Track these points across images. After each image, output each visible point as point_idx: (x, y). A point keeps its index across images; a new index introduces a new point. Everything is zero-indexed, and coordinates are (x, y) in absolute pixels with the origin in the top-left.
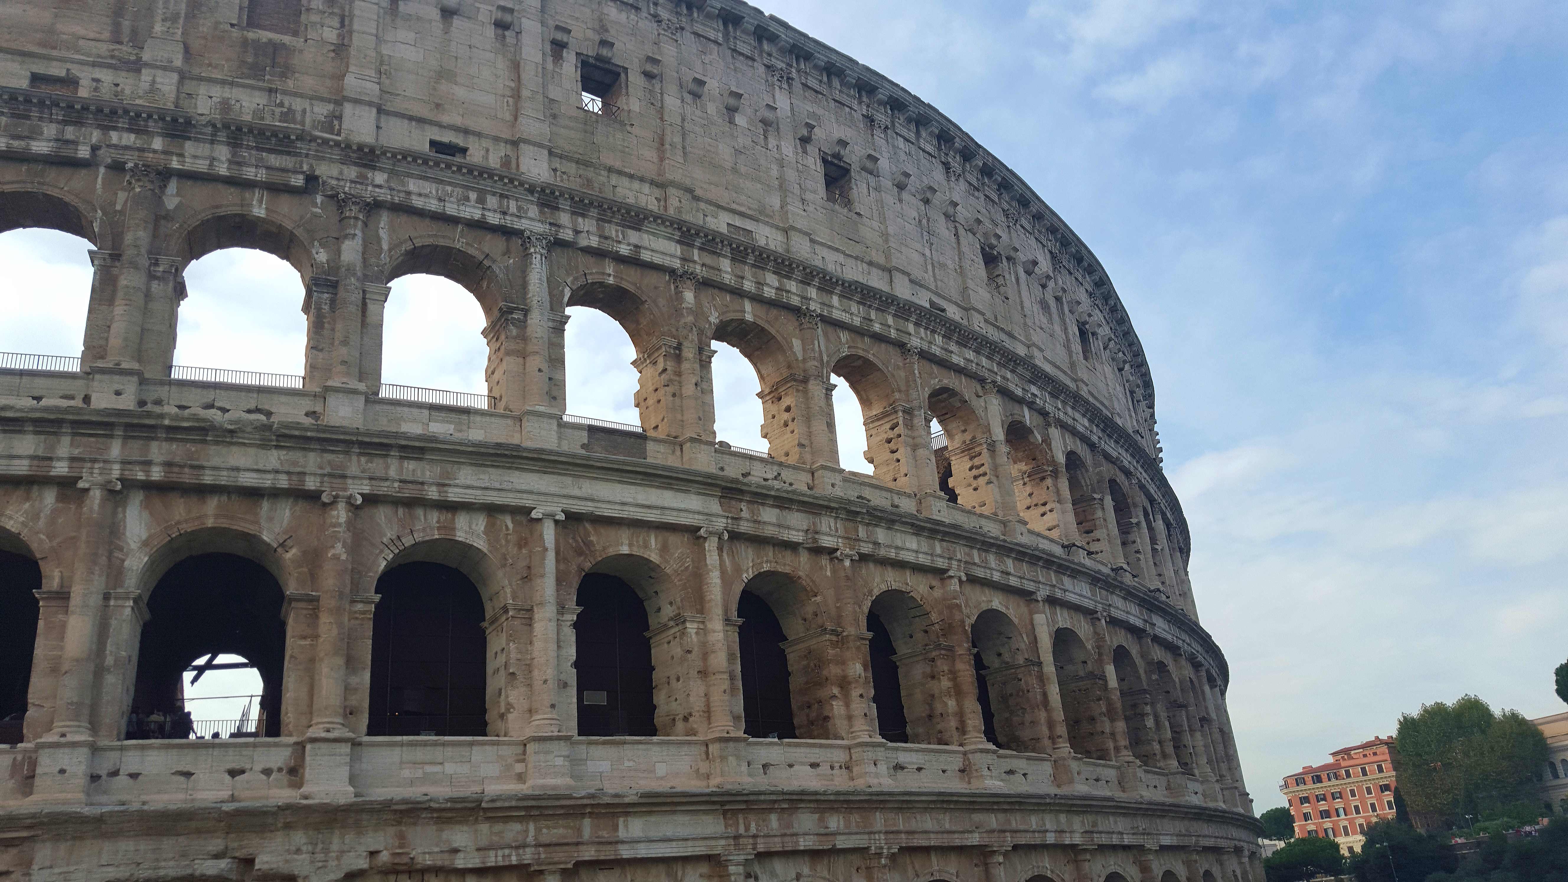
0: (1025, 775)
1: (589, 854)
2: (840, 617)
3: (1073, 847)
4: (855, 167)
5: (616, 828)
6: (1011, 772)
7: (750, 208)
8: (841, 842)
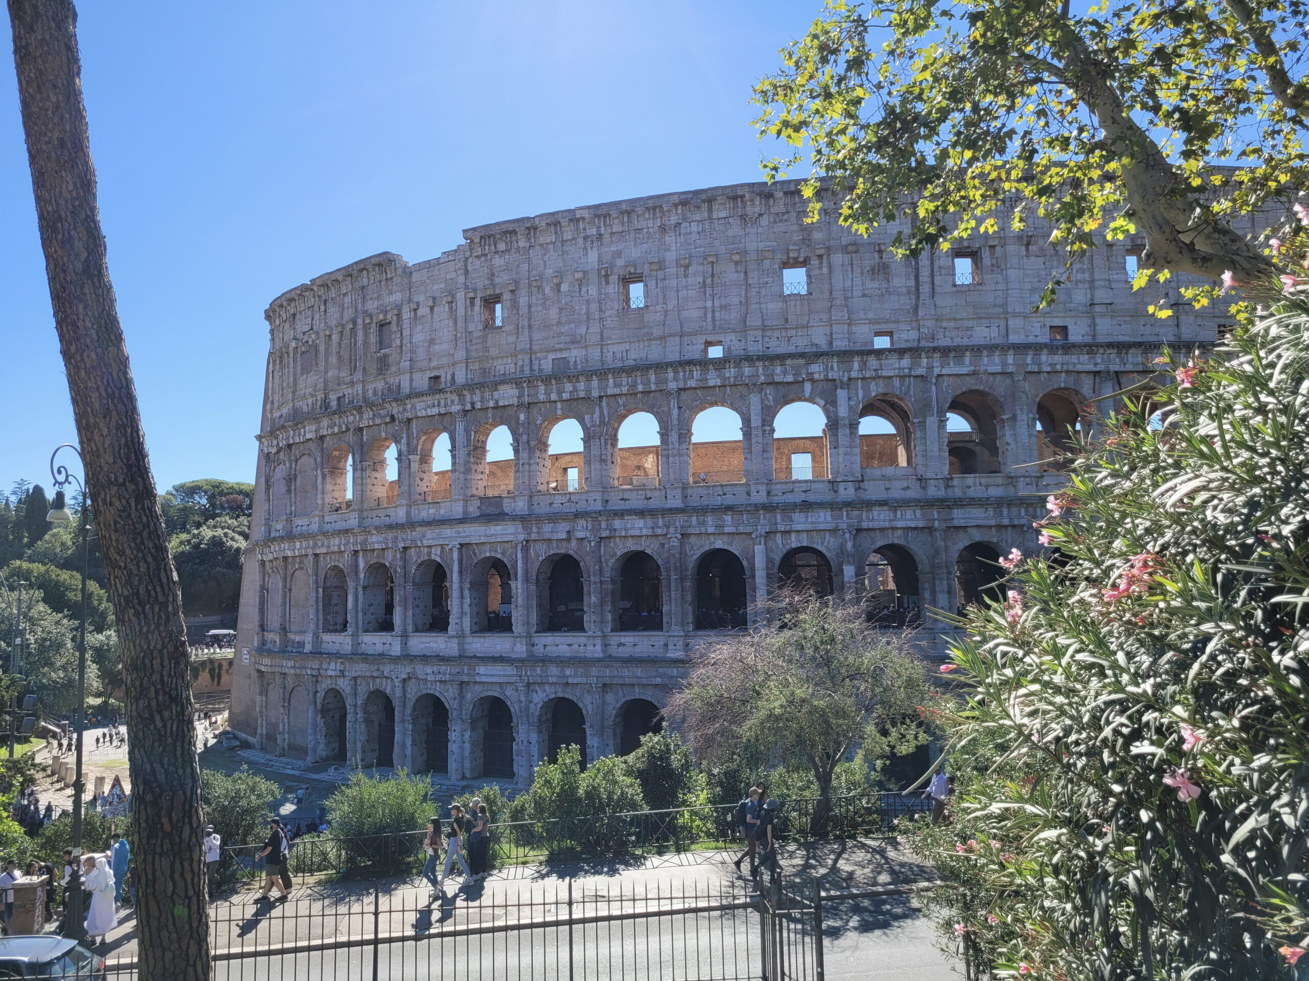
4: (646, 271)
7: (566, 343)
8: (570, 680)
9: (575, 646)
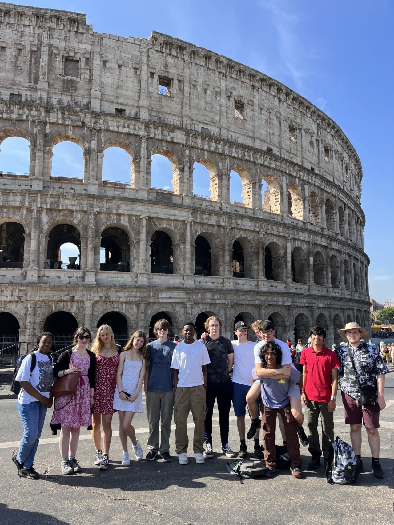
0: (276, 287)
1: (152, 300)
2: (224, 244)
3: (288, 306)
4: (246, 103)
5: (159, 295)
6: (272, 286)
7: (209, 121)
8: (218, 301)
9: (216, 284)
